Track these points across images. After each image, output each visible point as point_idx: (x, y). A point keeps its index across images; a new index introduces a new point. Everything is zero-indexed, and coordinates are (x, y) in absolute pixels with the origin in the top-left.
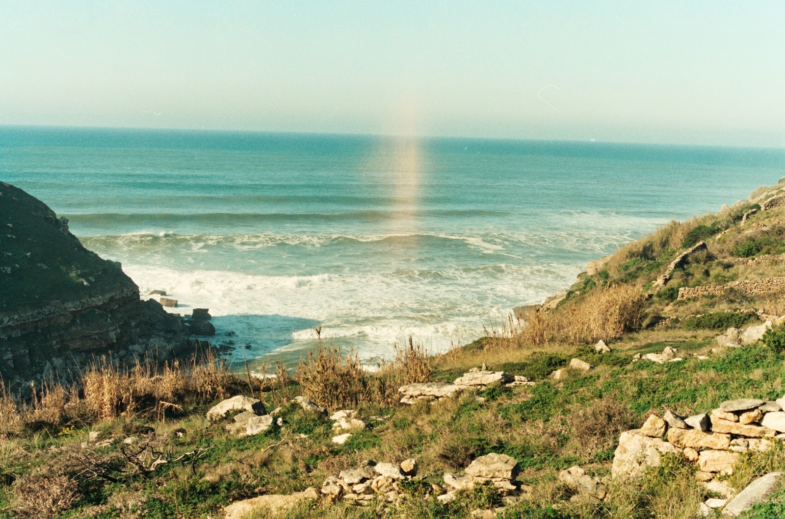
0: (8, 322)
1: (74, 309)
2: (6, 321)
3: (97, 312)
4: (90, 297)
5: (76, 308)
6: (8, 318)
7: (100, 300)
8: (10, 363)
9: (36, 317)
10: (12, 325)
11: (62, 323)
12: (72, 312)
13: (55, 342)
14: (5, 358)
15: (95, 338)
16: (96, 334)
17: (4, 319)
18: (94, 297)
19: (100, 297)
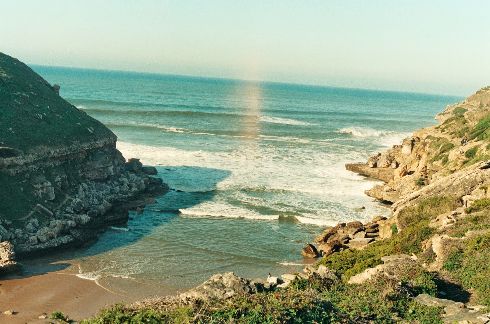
0: (54, 154)
1: (88, 149)
2: (52, 153)
3: (99, 152)
4: (95, 141)
5: (89, 148)
6: (54, 151)
7: (101, 143)
8: (59, 184)
9: (68, 152)
10: (56, 156)
11: (81, 158)
12: (87, 151)
13: (80, 171)
14: (56, 180)
15: (101, 171)
16: (102, 168)
17: (51, 151)
18: (97, 141)
19: (101, 141)
